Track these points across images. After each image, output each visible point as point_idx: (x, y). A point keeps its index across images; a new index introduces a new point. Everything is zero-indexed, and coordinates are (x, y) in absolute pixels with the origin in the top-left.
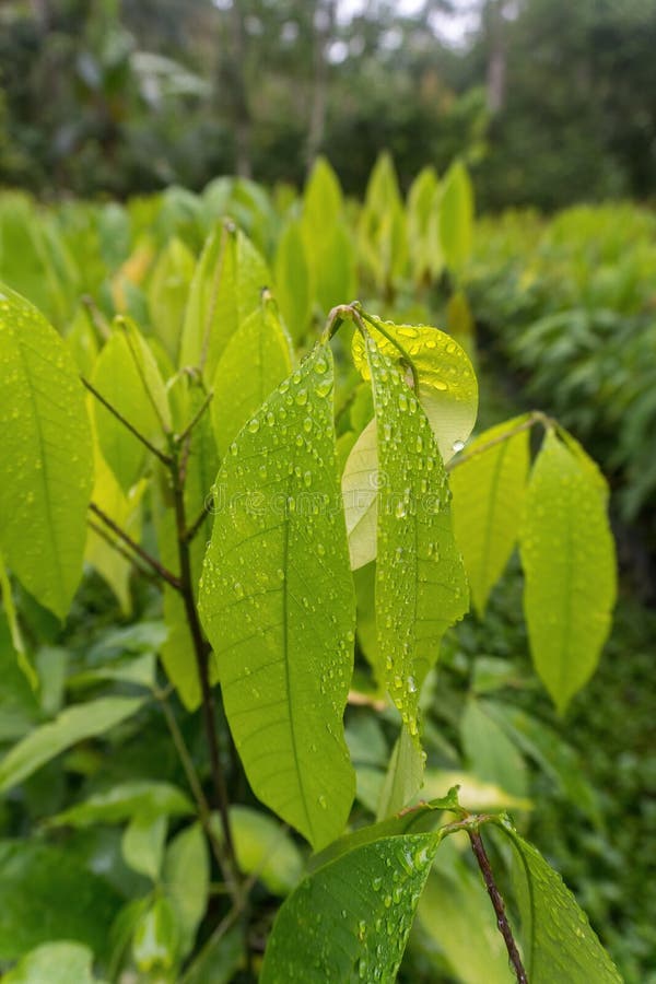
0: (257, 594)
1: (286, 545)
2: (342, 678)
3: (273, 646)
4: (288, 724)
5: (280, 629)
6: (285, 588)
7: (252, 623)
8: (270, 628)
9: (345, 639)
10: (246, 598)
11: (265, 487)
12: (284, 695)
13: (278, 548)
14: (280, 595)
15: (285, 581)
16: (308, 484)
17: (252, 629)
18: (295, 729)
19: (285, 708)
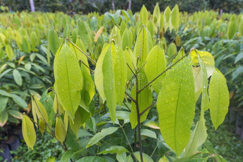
0: (171, 102)
1: (179, 93)
2: (192, 118)
3: (173, 112)
4: (174, 128)
5: (175, 109)
6: (178, 101)
7: (169, 108)
8: (173, 109)
9: (193, 110)
10: (168, 103)
11: (175, 81)
12: (174, 122)
13: (177, 93)
14: (176, 102)
15: (178, 100)
16: (186, 81)
17: (169, 109)
18: (176, 128)
19: (174, 124)
